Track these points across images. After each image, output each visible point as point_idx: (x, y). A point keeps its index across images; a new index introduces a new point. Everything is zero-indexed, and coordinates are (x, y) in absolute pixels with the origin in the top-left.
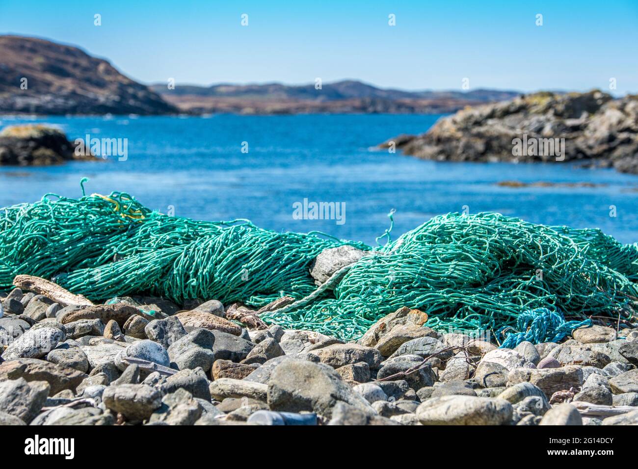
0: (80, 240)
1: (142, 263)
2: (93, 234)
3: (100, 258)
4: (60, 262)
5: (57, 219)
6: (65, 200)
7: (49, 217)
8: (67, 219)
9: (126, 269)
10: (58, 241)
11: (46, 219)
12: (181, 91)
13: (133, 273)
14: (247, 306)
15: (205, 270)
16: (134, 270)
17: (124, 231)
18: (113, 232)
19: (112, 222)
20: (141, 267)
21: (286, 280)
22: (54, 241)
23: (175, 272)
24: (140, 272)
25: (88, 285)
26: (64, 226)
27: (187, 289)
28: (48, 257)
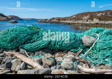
0: (26, 36)
1: (44, 42)
2: (29, 35)
3: (32, 40)
4: (22, 42)
5: (20, 31)
6: (21, 26)
7: (18, 31)
8: (22, 31)
9: (39, 44)
10: (21, 37)
11: (17, 31)
12: (23, 19)
13: (42, 45)
14: (70, 51)
15: (60, 43)
16: (42, 44)
17: (36, 33)
18: (33, 34)
19: (33, 31)
20: (44, 43)
21: (79, 45)
22: (19, 37)
23: (52, 44)
24: (43, 44)
25: (30, 48)
26: (22, 33)
27: (55, 48)
28: (18, 41)
